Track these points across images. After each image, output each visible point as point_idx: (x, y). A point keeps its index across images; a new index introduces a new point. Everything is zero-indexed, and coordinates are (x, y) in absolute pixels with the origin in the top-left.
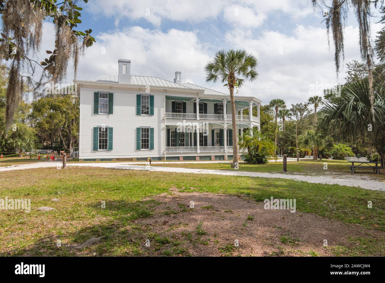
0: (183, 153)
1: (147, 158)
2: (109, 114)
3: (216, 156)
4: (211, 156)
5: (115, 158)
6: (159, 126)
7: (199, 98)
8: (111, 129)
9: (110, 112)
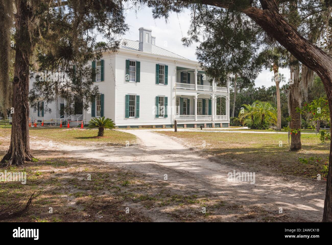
0: (186, 121)
1: (163, 125)
2: (136, 82)
3: (207, 124)
4: (204, 124)
5: (141, 126)
6: (171, 95)
7: (197, 70)
8: (138, 97)
9: (138, 80)
